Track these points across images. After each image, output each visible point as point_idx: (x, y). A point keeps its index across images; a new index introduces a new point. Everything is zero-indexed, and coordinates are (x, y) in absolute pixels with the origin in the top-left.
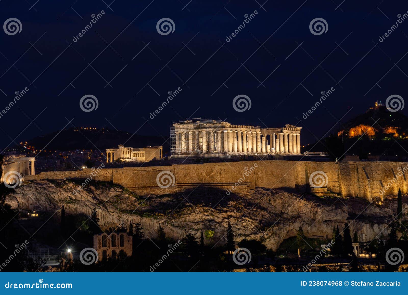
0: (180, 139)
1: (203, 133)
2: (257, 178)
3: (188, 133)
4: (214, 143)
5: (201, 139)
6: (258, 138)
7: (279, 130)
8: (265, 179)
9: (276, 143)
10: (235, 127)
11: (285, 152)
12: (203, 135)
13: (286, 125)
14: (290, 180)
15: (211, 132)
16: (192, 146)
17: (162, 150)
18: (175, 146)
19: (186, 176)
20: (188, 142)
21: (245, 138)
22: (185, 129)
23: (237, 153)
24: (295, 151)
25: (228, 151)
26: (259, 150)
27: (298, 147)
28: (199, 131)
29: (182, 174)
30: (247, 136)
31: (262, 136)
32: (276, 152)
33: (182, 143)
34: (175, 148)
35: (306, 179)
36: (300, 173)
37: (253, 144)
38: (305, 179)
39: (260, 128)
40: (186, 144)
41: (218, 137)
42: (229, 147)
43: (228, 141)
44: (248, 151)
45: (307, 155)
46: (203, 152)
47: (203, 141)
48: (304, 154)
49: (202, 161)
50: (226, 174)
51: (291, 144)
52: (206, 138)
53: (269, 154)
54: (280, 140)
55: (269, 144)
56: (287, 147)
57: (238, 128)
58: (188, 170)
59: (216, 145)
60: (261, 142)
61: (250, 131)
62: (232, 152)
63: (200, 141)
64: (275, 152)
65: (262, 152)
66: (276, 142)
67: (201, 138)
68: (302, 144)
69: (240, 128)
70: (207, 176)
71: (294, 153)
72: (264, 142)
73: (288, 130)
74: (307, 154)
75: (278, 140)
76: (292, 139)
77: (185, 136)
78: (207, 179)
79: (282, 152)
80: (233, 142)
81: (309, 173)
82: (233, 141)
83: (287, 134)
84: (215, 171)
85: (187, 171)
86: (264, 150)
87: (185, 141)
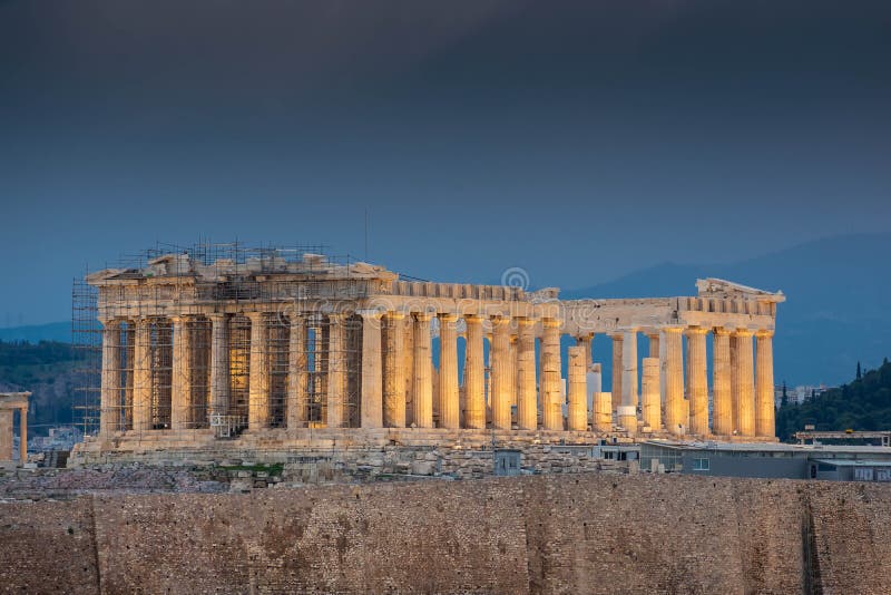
0: (124, 357)
1: (250, 323)
2: (540, 569)
3: (168, 325)
4: (311, 377)
5: (240, 359)
6: (550, 350)
7: (664, 311)
8: (580, 571)
9: (643, 381)
10: (425, 294)
11: (692, 430)
12: (249, 337)
13: (699, 280)
14: (717, 580)
15: (294, 315)
16: (188, 396)
17: (25, 412)
18: (99, 394)
19: (153, 559)
20: (170, 372)
21: (476, 353)
22: (151, 302)
23: (431, 430)
24: (747, 421)
25: (386, 424)
26: (554, 418)
27: (764, 400)
28: (231, 315)
29: (132, 544)
30: (490, 339)
31: (569, 341)
32: (645, 429)
33: (136, 375)
34: (99, 402)
35: (806, 572)
36: (772, 544)
37: (518, 385)
38: (798, 578)
39: (561, 296)
40: (156, 380)
41: (331, 347)
42: (388, 401)
43: (384, 368)
44: (490, 422)
45: (810, 448)
46: (247, 427)
47: (248, 369)
48: (795, 441)
49: (241, 474)
50: (372, 547)
51: (723, 385)
52: (267, 348)
53: (609, 440)
54: (664, 367)
55: (606, 387)
56: (702, 401)
57: (438, 294)
58: (167, 523)
59: (318, 390)
60: (565, 374)
61: (508, 313)
62: (408, 425)
63: (233, 366)
64: (640, 431)
65: (567, 426)
66: (645, 370)
67: (240, 352)
68: (782, 389)
69: (451, 296)
70: (272, 557)
71: (740, 433)
72: (580, 374)
73: (711, 310)
74: (809, 442)
75: (653, 365)
76: (728, 356)
77: (153, 340)
78: (269, 570)
79: (677, 430)
80: (410, 370)
81: (819, 541)
82: (414, 369)
83: (703, 332)
84: (310, 533)
85: (165, 528)
86: (580, 418)
87: (152, 366)
